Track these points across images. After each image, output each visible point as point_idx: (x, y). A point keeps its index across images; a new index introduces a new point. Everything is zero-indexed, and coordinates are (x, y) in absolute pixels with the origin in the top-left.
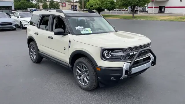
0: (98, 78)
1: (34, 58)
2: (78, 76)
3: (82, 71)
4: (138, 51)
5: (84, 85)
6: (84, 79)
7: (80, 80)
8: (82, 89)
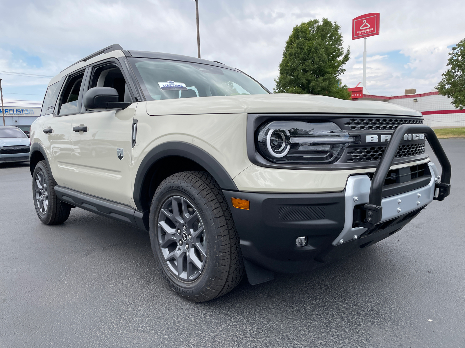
0: (242, 242)
1: (44, 210)
2: (164, 246)
3: (177, 224)
4: (392, 134)
5: (187, 281)
6: (185, 257)
7: (172, 260)
8: (181, 297)
